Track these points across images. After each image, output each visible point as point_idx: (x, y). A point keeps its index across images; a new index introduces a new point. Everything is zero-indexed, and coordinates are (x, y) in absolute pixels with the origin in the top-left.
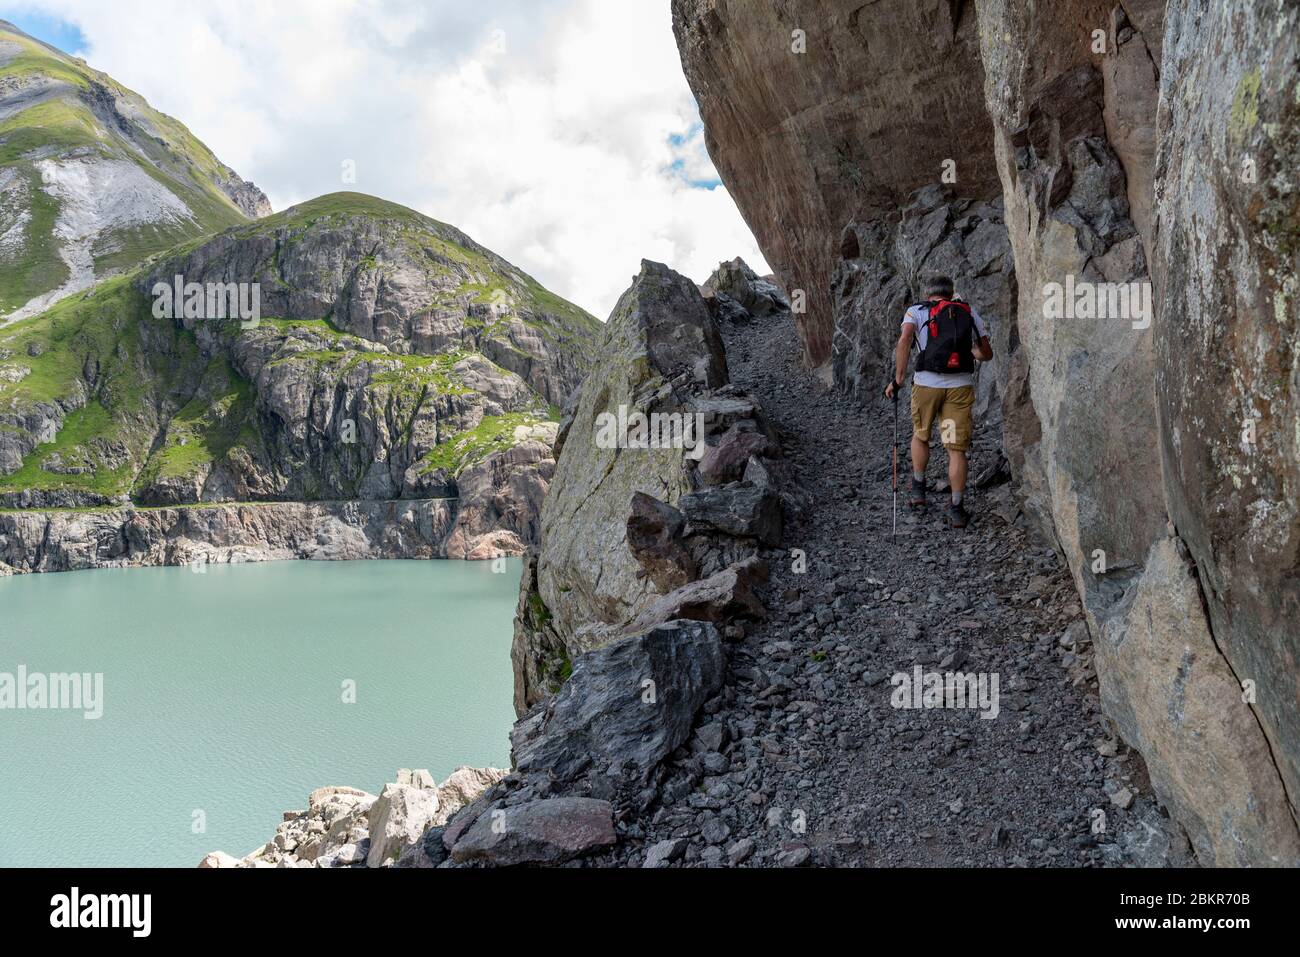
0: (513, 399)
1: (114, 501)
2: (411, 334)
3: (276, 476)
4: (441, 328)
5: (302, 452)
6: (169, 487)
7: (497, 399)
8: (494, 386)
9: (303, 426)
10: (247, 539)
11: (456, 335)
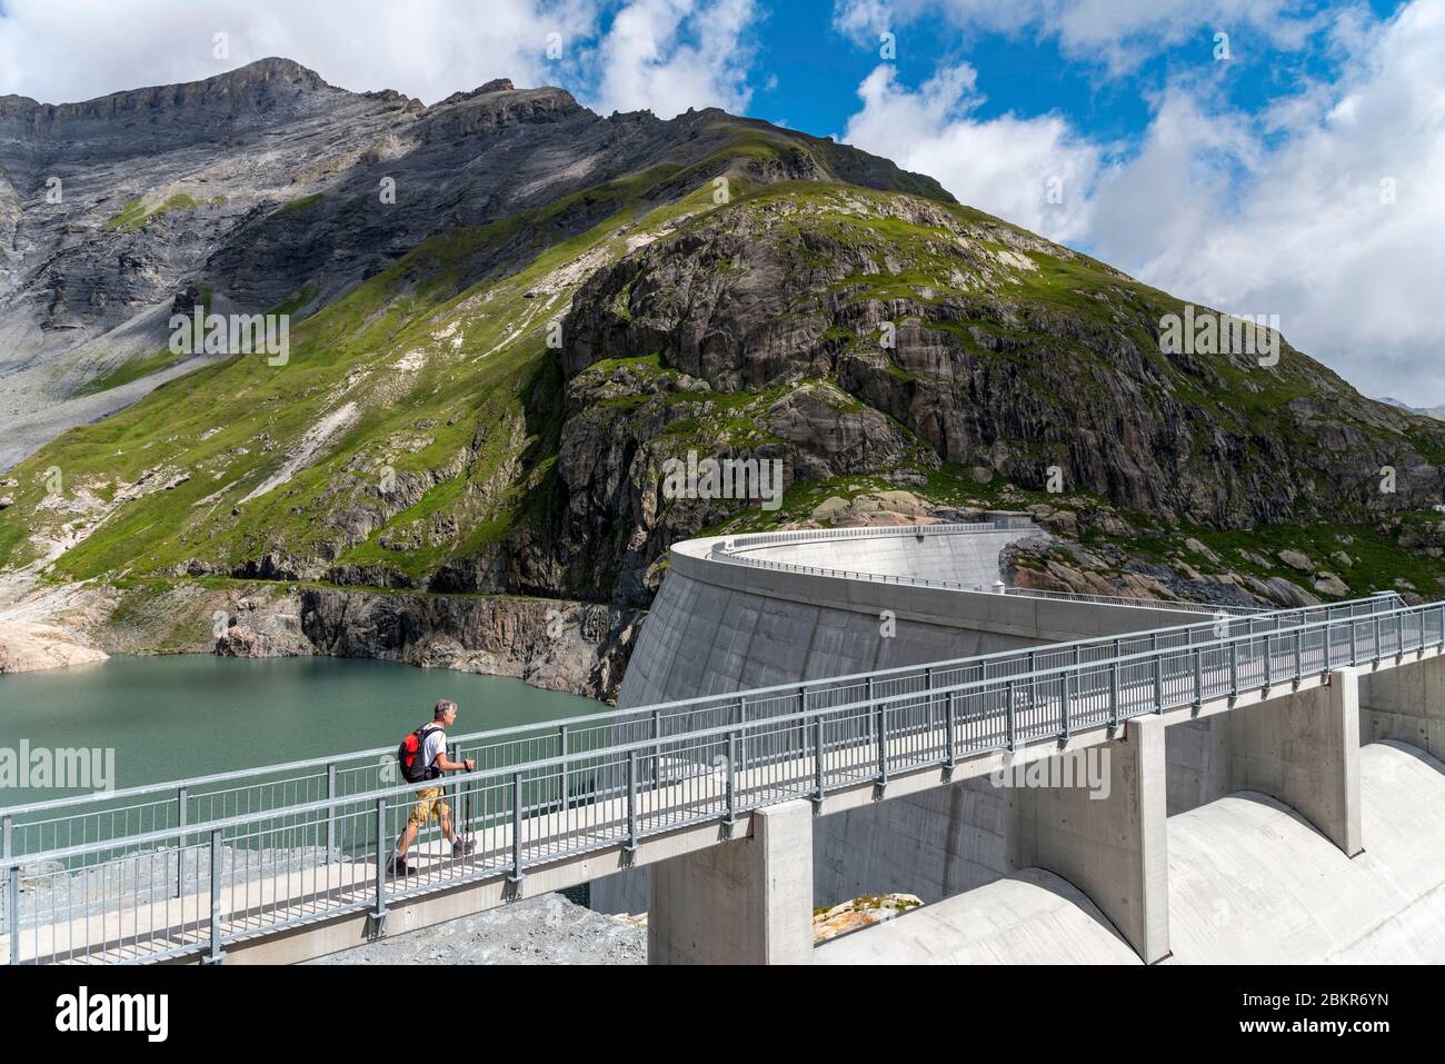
0: (852, 452)
1: (414, 583)
2: (744, 363)
3: (551, 564)
4: (781, 346)
5: (580, 533)
6: (450, 571)
7: (822, 452)
8: (819, 432)
9: (583, 497)
10: (491, 642)
11: (802, 356)
